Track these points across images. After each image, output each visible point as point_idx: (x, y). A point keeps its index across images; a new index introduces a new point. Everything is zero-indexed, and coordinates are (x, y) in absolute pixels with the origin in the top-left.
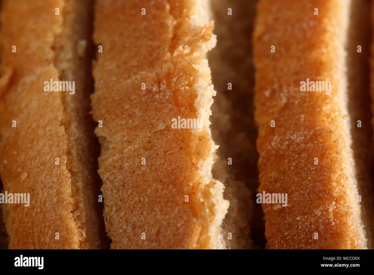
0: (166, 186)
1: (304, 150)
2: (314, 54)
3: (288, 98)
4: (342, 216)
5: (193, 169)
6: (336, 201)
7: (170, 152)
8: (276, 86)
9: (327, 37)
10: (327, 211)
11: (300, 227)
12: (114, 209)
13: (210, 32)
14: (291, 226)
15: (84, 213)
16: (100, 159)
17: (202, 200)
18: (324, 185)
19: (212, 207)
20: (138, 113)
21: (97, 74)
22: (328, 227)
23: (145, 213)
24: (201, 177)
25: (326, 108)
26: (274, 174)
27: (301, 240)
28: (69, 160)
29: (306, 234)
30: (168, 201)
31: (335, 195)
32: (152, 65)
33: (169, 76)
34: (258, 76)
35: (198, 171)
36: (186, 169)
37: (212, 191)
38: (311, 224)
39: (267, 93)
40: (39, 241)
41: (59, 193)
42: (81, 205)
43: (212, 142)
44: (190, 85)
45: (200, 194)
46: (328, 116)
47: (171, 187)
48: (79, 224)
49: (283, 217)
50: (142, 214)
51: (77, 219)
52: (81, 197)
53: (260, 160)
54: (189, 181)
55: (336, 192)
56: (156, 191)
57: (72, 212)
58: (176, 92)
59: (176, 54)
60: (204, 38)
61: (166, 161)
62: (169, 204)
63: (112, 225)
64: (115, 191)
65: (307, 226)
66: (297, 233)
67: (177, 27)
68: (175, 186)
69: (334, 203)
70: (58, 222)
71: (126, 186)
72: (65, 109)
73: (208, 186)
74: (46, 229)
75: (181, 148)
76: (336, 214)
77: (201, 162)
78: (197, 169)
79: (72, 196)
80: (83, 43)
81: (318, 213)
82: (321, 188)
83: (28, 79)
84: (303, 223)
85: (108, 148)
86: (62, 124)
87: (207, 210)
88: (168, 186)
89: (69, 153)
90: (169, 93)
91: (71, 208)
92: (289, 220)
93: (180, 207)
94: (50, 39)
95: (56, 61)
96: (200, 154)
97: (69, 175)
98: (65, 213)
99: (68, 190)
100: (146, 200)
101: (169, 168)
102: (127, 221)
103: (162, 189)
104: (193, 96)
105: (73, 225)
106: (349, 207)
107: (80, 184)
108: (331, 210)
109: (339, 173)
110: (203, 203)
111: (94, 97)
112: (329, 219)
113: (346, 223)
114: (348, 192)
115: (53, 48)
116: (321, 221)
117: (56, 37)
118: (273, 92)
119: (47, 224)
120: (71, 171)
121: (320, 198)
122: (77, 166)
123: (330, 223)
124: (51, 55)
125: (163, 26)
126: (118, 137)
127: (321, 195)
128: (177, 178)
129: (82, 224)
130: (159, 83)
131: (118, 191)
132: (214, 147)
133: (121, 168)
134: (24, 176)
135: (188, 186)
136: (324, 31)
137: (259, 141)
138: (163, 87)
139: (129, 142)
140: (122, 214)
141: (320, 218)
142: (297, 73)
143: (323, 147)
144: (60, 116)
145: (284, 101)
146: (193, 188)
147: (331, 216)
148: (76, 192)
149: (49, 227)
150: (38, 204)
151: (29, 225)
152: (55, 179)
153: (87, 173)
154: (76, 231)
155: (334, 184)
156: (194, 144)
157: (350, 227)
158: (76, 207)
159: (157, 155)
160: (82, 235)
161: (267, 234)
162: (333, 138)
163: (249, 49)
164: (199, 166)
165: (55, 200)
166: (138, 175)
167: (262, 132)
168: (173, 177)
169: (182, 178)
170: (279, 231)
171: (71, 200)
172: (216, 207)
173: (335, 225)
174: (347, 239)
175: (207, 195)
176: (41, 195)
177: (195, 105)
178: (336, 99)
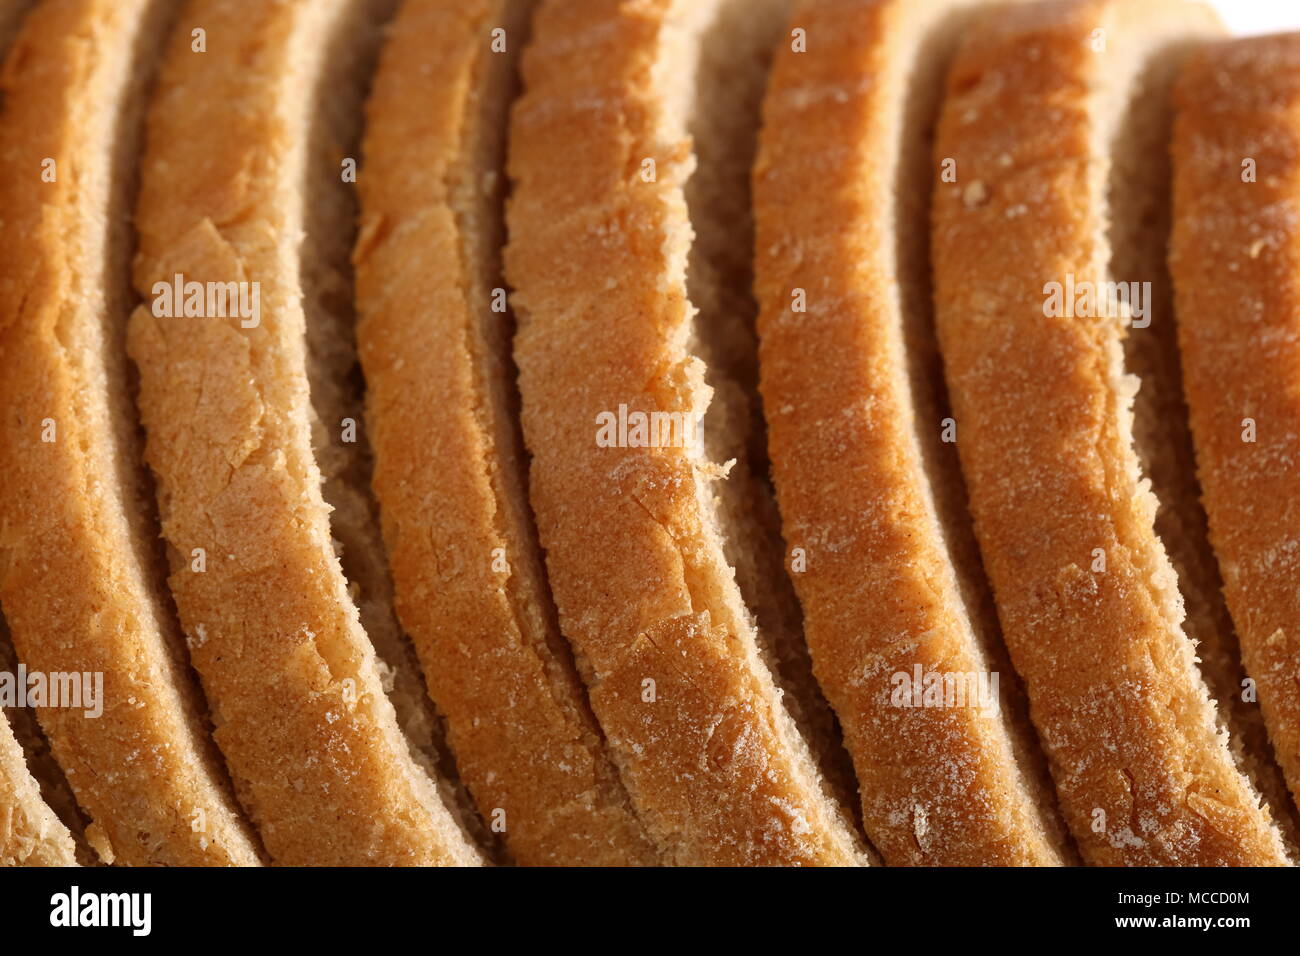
0: (616, 368)
1: (828, 327)
2: (844, 194)
3: (805, 255)
4: (884, 416)
5: (659, 341)
6: (876, 395)
7: (625, 319)
8: (787, 240)
9: (864, 168)
10: (862, 410)
11: (821, 436)
12: (538, 408)
13: (687, 150)
14: (807, 435)
15: (491, 412)
16: (516, 340)
17: (672, 384)
18: (858, 374)
19: (687, 394)
20: (575, 268)
21: (513, 220)
22: (863, 432)
23: (584, 411)
24: (670, 353)
25: (862, 266)
26: (782, 364)
27: (822, 455)
28: (469, 336)
29: (831, 446)
30: (620, 389)
31: (874, 386)
32: (596, 199)
33: (622, 214)
34: (759, 229)
35: (667, 344)
36: (648, 343)
37: (687, 370)
38: (837, 430)
39: (774, 251)
40: (422, 454)
41: (452, 383)
42: (487, 401)
43: (689, 304)
44: (656, 224)
45: (668, 376)
46: (865, 277)
47: (624, 368)
48: (484, 427)
49: (796, 424)
50: (580, 411)
51: (482, 419)
52: (487, 389)
53: (763, 347)
54: (651, 358)
55: (876, 382)
56: (603, 376)
57: (474, 409)
58: (633, 236)
59: (632, 183)
60: (677, 159)
61: (617, 333)
62: (622, 394)
63: (533, 431)
64: (539, 383)
65: (831, 433)
66: (818, 444)
67: (636, 147)
68: (631, 366)
69: (872, 397)
70: (452, 425)
71: (556, 374)
72: (463, 266)
73: (681, 365)
74: (433, 438)
75: (641, 313)
76: (875, 413)
77: (670, 330)
78: (664, 340)
79: (473, 387)
80: (490, 177)
81: (848, 413)
82: (854, 378)
83: (406, 227)
84: (827, 429)
85: (528, 323)
86: (458, 284)
87: (680, 399)
88: (620, 368)
89: (468, 327)
90: (622, 238)
91: (471, 403)
92: (805, 427)
93: (639, 397)
94: (440, 168)
95: (450, 200)
96: (669, 319)
97: (468, 357)
98: (461, 411)
99: (466, 377)
100: (587, 390)
101: (623, 343)
102: (557, 424)
103: (612, 373)
104: (659, 239)
105: (474, 428)
106: (895, 405)
107: (486, 373)
108: (868, 407)
109: (880, 355)
110: (673, 389)
111: (508, 252)
112: (864, 421)
113: (890, 427)
114: (894, 384)
115: (446, 181)
116: (852, 424)
117: (451, 165)
118: (783, 250)
119: (435, 429)
120: (471, 352)
121: (852, 393)
122: (481, 346)
123: (865, 427)
124: (440, 190)
125: (614, 145)
126: (545, 304)
127: (853, 388)
128: (634, 356)
129: (488, 427)
130: (607, 224)
131: (544, 382)
132: (691, 311)
133: (548, 348)
134: (399, 364)
135: (652, 365)
136: (859, 160)
137: (760, 321)
138: (614, 228)
139: (561, 311)
140: (549, 414)
141: (851, 420)
142: (818, 220)
143: (857, 321)
144: (456, 274)
145: (798, 258)
146: (658, 369)
147: (868, 416)
148: (478, 382)
149: (438, 434)
150: (421, 402)
151: (406, 433)
152: (447, 365)
153: (495, 359)
154: (479, 436)
155: (873, 371)
156: (659, 308)
157: (897, 432)
158: (479, 402)
159: (604, 325)
160: (487, 442)
161: (771, 449)
162: (873, 306)
163: (747, 204)
164: (667, 336)
165: (447, 393)
166: (575, 356)
167: (765, 307)
168: (628, 355)
169: (641, 356)
170: (789, 443)
171: (472, 392)
172: (693, 394)
173: (875, 429)
174: (892, 448)
175: (679, 377)
176: (424, 389)
177: (663, 249)
178: (877, 256)
